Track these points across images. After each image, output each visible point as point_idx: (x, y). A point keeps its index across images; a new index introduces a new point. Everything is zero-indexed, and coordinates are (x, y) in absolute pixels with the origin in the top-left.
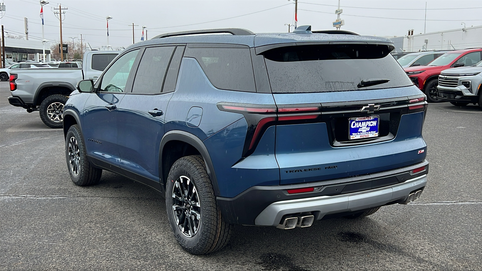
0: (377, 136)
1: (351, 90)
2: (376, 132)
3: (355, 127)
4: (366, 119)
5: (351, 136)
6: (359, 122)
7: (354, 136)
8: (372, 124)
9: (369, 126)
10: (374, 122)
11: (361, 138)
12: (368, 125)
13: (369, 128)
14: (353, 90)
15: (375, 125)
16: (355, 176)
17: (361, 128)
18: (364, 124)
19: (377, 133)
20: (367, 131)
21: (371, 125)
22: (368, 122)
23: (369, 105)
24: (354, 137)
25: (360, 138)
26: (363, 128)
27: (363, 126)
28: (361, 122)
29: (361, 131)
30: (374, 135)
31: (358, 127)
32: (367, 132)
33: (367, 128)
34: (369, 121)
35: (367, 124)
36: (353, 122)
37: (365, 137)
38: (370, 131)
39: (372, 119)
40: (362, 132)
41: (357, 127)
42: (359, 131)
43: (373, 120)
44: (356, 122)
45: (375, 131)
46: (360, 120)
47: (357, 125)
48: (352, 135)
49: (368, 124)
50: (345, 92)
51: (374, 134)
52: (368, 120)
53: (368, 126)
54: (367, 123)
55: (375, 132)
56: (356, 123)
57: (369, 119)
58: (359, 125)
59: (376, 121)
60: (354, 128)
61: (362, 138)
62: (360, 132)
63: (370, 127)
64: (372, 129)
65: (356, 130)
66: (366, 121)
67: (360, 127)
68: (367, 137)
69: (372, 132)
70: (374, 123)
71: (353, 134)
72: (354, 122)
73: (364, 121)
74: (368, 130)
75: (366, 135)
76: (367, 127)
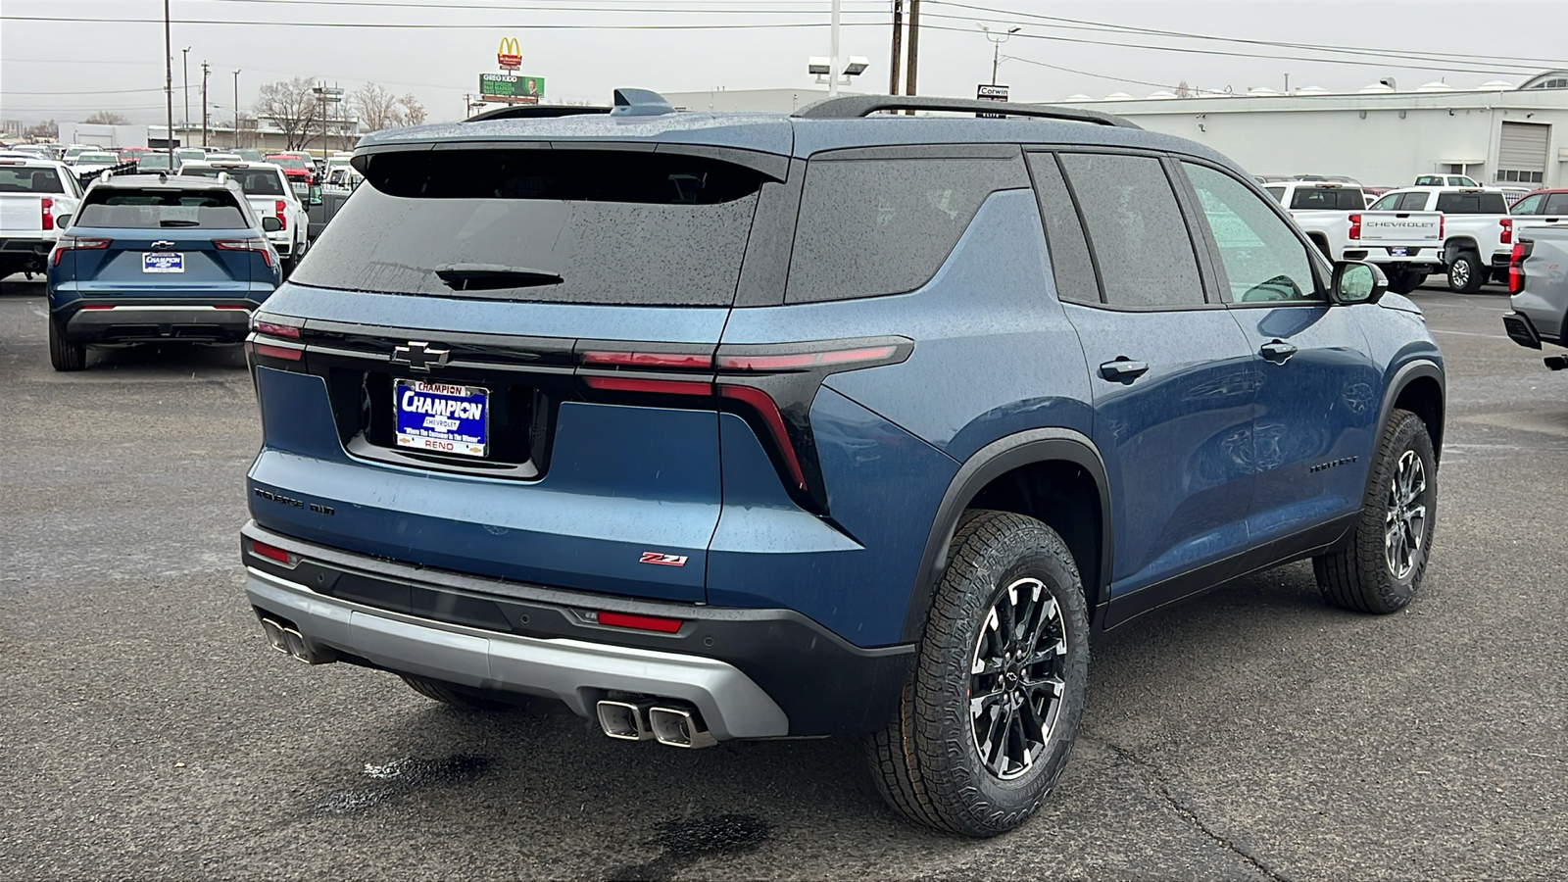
0: (481, 454)
1: (406, 292)
2: (479, 442)
3: (413, 409)
4: (445, 393)
5: (400, 436)
6: (425, 396)
7: (409, 438)
8: (465, 410)
9: (456, 415)
10: (474, 405)
11: (428, 448)
12: (452, 413)
13: (458, 422)
14: (412, 292)
15: (477, 417)
16: (384, 559)
17: (433, 416)
18: (440, 405)
19: (481, 447)
20: (449, 432)
21: (464, 416)
22: (453, 403)
23: (410, 343)
24: (409, 441)
25: (423, 446)
26: (438, 418)
27: (439, 413)
28: (433, 397)
29: (430, 426)
30: (471, 450)
31: (424, 411)
32: (451, 436)
33: (450, 421)
34: (456, 399)
35: (450, 409)
36: (408, 394)
37: (441, 449)
38: (460, 431)
39: (463, 394)
40: (433, 430)
41: (420, 411)
42: (425, 425)
43: (469, 400)
44: (418, 394)
45: (476, 437)
46: (425, 391)
47: (420, 406)
48: (405, 432)
49: (453, 410)
50: (379, 295)
51: (472, 447)
52: (449, 394)
53: (452, 416)
54: (449, 405)
55: (475, 440)
56: (416, 398)
57: (454, 394)
58: (425, 407)
59: (480, 406)
60: (412, 412)
61: (432, 448)
62: (427, 429)
63: (459, 419)
64: (467, 427)
65: (417, 421)
66: (447, 398)
67: (427, 414)
68: (446, 450)
69: (465, 437)
70: (474, 412)
71: (408, 430)
72: (412, 394)
73: (441, 397)
74: (455, 428)
75: (443, 442)
76: (449, 418)
